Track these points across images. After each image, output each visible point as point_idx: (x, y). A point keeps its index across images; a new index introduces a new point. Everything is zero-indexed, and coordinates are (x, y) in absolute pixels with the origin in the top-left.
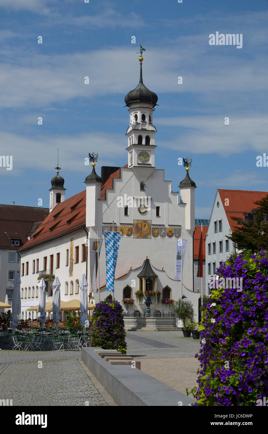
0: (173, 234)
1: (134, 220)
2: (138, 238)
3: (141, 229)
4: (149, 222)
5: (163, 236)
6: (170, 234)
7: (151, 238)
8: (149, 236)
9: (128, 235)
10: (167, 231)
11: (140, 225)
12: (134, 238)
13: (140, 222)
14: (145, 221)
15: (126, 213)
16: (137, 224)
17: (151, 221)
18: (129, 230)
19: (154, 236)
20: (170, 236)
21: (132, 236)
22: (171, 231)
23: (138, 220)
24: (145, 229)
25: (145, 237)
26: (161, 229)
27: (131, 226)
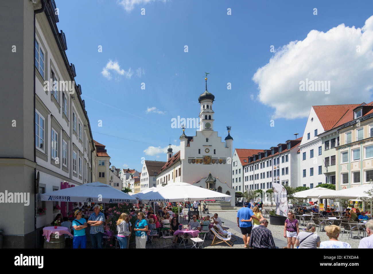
0: (222, 162)
1: (203, 156)
2: (205, 164)
3: (207, 160)
4: (210, 157)
5: (217, 163)
6: (221, 162)
7: (211, 164)
8: (211, 163)
9: (200, 163)
10: (219, 161)
11: (206, 158)
12: (203, 164)
13: (206, 157)
14: (209, 156)
15: (199, 153)
16: (205, 158)
17: (211, 156)
18: (201, 161)
19: (213, 163)
20: (221, 163)
21: (202, 163)
22: (221, 161)
23: (205, 156)
24: (209, 160)
25: (209, 164)
26: (217, 160)
27: (202, 158)
